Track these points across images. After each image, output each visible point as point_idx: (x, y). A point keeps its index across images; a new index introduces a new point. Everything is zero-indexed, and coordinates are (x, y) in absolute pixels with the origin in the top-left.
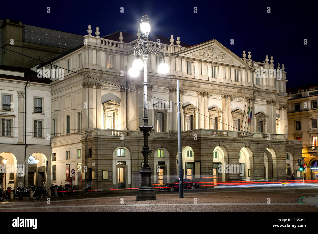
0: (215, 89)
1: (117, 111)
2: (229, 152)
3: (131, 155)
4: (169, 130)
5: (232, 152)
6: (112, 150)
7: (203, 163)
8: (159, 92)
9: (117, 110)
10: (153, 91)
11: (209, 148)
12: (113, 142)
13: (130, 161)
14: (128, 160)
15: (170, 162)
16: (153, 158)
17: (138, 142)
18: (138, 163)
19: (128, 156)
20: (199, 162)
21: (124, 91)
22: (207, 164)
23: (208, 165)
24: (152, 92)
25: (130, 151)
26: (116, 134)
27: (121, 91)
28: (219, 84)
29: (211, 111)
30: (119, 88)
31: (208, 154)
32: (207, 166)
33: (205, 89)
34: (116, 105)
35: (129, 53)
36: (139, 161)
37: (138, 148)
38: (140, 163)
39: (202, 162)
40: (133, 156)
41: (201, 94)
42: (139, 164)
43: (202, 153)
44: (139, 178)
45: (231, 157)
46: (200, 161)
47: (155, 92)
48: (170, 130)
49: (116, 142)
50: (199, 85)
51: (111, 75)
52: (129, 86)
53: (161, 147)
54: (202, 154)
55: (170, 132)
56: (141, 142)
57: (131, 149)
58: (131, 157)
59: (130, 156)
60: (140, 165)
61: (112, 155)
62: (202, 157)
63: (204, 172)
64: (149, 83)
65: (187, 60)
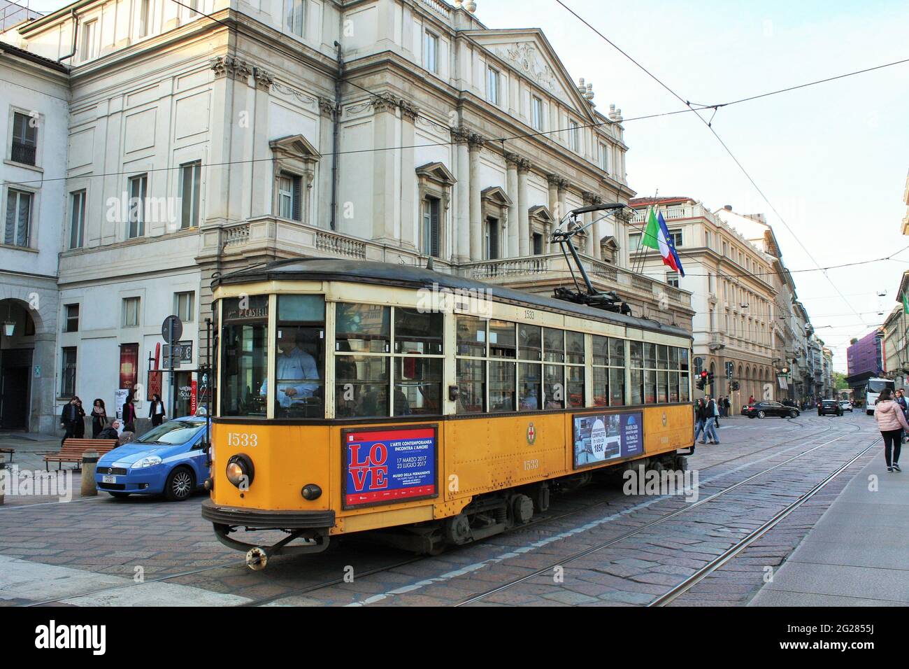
0: (540, 156)
1: (311, 174)
4: (451, 254)
8: (430, 134)
9: (310, 171)
10: (417, 125)
21: (328, 115)
24: (416, 130)
27: (320, 115)
30: (317, 104)
41: (516, 163)
47: (422, 130)
50: (512, 136)
52: (343, 103)
55: (454, 260)
64: (409, 99)
65: (489, 62)
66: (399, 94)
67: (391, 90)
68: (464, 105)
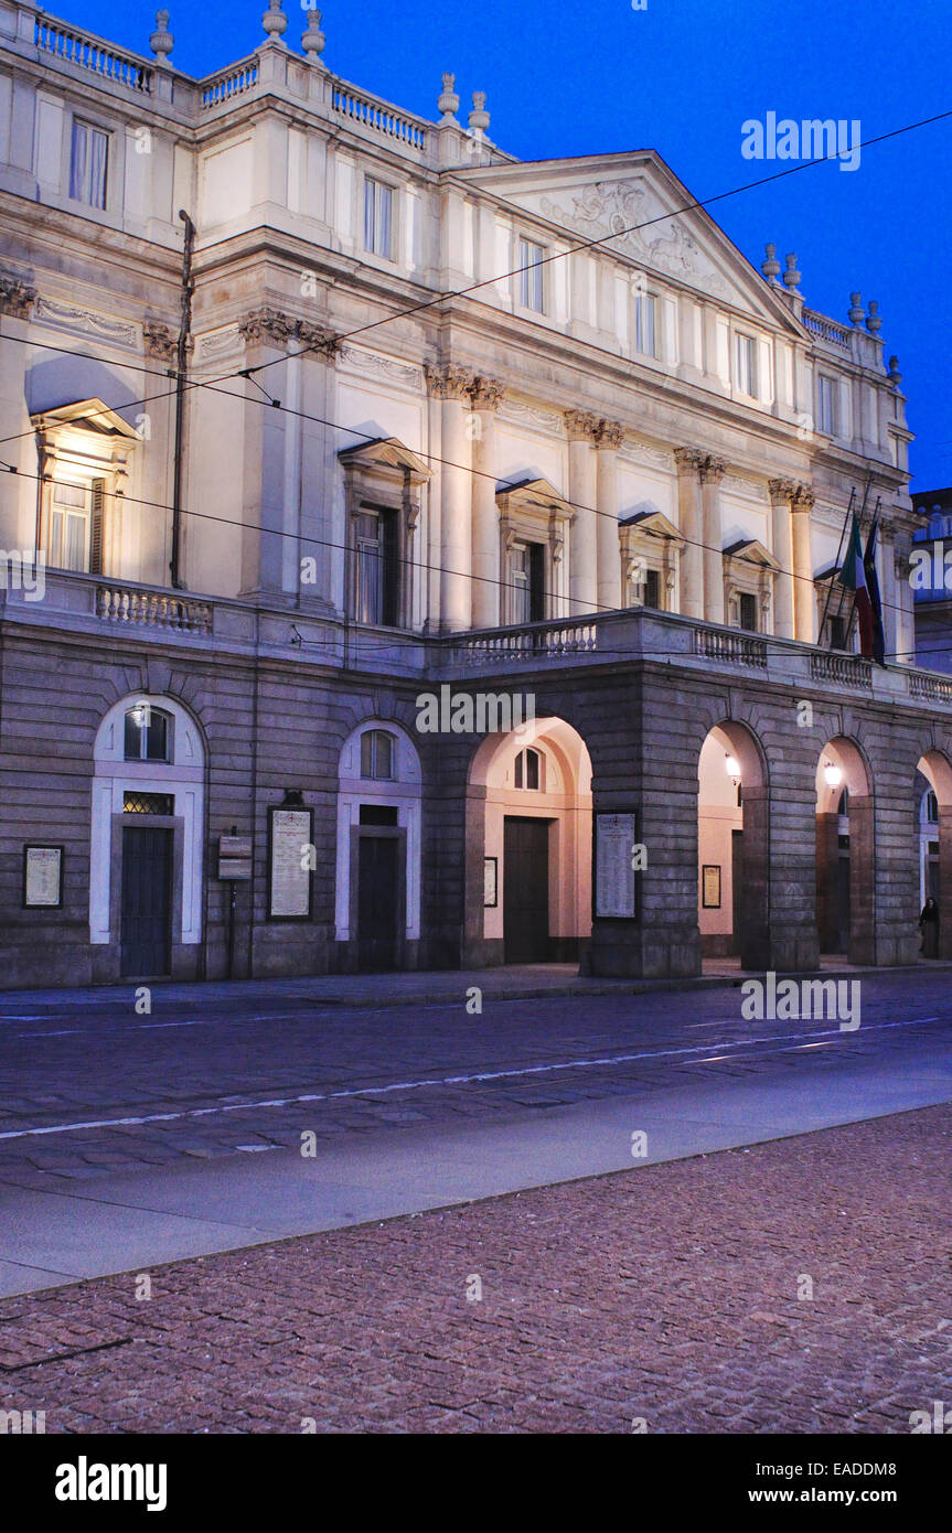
0: (650, 411)
1: (122, 472)
2: (774, 761)
3: (208, 751)
4: (424, 617)
5: (785, 761)
6: (95, 711)
7: (652, 820)
8: (372, 381)
9: (121, 466)
10: (340, 367)
11: (681, 728)
12: (100, 663)
13: (199, 790)
14: (192, 787)
15: (425, 810)
16: (330, 784)
17: (252, 675)
18: (248, 806)
19: (188, 762)
20: (630, 817)
21: (164, 355)
22: (670, 830)
23: (676, 836)
24: (339, 377)
25: (200, 728)
26: (121, 607)
27: (145, 356)
28: (671, 387)
29: (632, 532)
30: (139, 335)
31: (677, 767)
32: (671, 843)
33: (605, 409)
34: (114, 432)
35: (203, 133)
36: (254, 792)
37: (249, 712)
38: (260, 809)
39: (647, 813)
40: (217, 760)
41: (587, 429)
42: (254, 817)
43: (650, 761)
44: (252, 907)
45: (780, 794)
46: (636, 810)
47: (354, 375)
48: (428, 619)
49: (116, 660)
50: (577, 375)
51: (96, 244)
52: (193, 331)
53: (378, 718)
54: (645, 767)
55: (431, 630)
56: (270, 678)
57: (208, 716)
58: (208, 767)
59: (199, 761)
60: (257, 821)
61: (92, 744)
62: (646, 783)
63: (656, 877)
64: (321, 316)
65: (521, 228)
66: (296, 308)
67: (277, 301)
68: (453, 320)
